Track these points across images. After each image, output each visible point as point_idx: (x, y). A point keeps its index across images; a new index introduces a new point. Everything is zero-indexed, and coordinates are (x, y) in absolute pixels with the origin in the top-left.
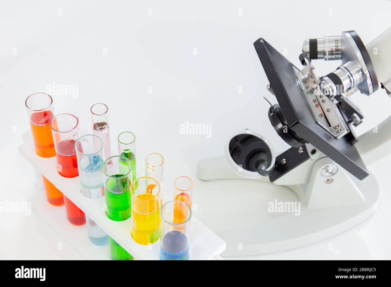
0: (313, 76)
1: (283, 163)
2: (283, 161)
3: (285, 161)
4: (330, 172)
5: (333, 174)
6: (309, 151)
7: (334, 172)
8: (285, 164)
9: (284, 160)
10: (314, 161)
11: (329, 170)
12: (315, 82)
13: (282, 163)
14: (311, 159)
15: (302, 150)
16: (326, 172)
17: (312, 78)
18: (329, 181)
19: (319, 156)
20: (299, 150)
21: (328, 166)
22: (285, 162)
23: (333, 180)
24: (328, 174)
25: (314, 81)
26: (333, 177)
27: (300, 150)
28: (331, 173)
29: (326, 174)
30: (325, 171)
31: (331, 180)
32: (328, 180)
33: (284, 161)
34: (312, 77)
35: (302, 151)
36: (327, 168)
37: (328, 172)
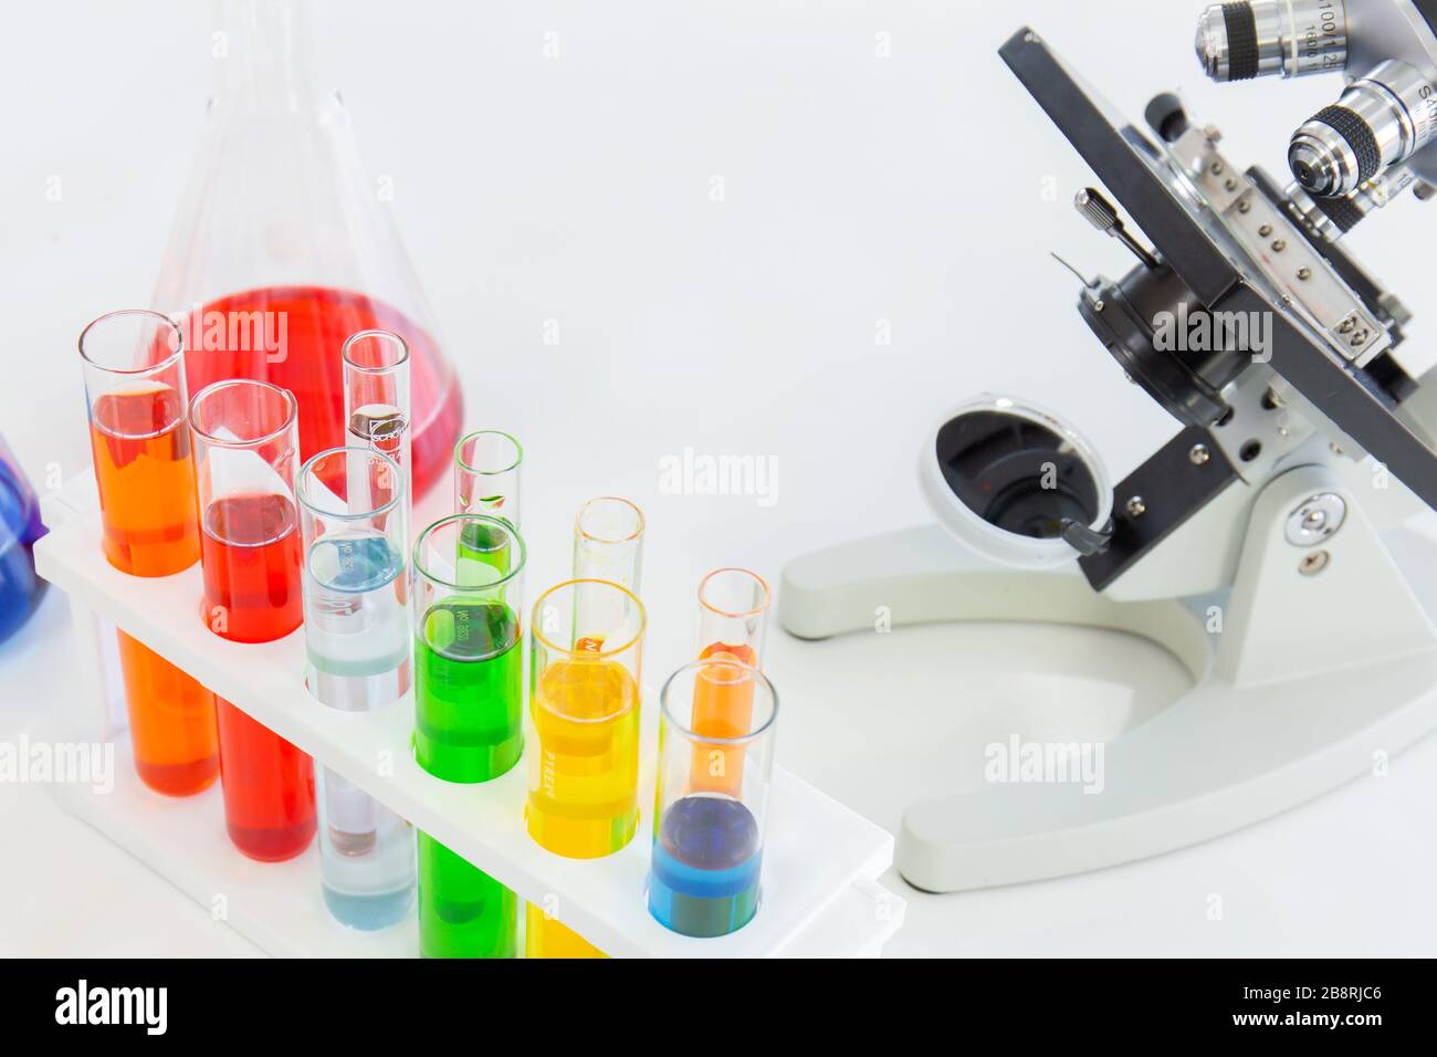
0: (1220, 164)
1: (1136, 513)
2: (1134, 504)
3: (1142, 504)
4: (1316, 524)
5: (1328, 531)
6: (1233, 453)
7: (1332, 524)
8: (1142, 515)
9: (1137, 499)
10: (1253, 489)
11: (1315, 517)
12: (1232, 185)
13: (1131, 513)
14: (1243, 480)
15: (1204, 452)
16: (1303, 527)
17: (1217, 173)
18: (1312, 567)
19: (1274, 467)
20: (1192, 452)
21: (1309, 501)
22: (1142, 509)
23: (1327, 555)
24: (1314, 532)
25: (1228, 183)
26: (1328, 546)
27: (1196, 452)
28: (1320, 527)
29: (1305, 532)
30: (1303, 518)
31: (1320, 560)
32: (1310, 561)
33: (1137, 505)
34: (1218, 168)
35: (1206, 457)
36: (1308, 506)
37: (1310, 524)
